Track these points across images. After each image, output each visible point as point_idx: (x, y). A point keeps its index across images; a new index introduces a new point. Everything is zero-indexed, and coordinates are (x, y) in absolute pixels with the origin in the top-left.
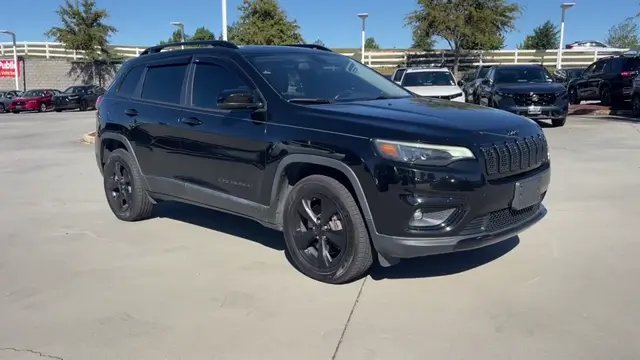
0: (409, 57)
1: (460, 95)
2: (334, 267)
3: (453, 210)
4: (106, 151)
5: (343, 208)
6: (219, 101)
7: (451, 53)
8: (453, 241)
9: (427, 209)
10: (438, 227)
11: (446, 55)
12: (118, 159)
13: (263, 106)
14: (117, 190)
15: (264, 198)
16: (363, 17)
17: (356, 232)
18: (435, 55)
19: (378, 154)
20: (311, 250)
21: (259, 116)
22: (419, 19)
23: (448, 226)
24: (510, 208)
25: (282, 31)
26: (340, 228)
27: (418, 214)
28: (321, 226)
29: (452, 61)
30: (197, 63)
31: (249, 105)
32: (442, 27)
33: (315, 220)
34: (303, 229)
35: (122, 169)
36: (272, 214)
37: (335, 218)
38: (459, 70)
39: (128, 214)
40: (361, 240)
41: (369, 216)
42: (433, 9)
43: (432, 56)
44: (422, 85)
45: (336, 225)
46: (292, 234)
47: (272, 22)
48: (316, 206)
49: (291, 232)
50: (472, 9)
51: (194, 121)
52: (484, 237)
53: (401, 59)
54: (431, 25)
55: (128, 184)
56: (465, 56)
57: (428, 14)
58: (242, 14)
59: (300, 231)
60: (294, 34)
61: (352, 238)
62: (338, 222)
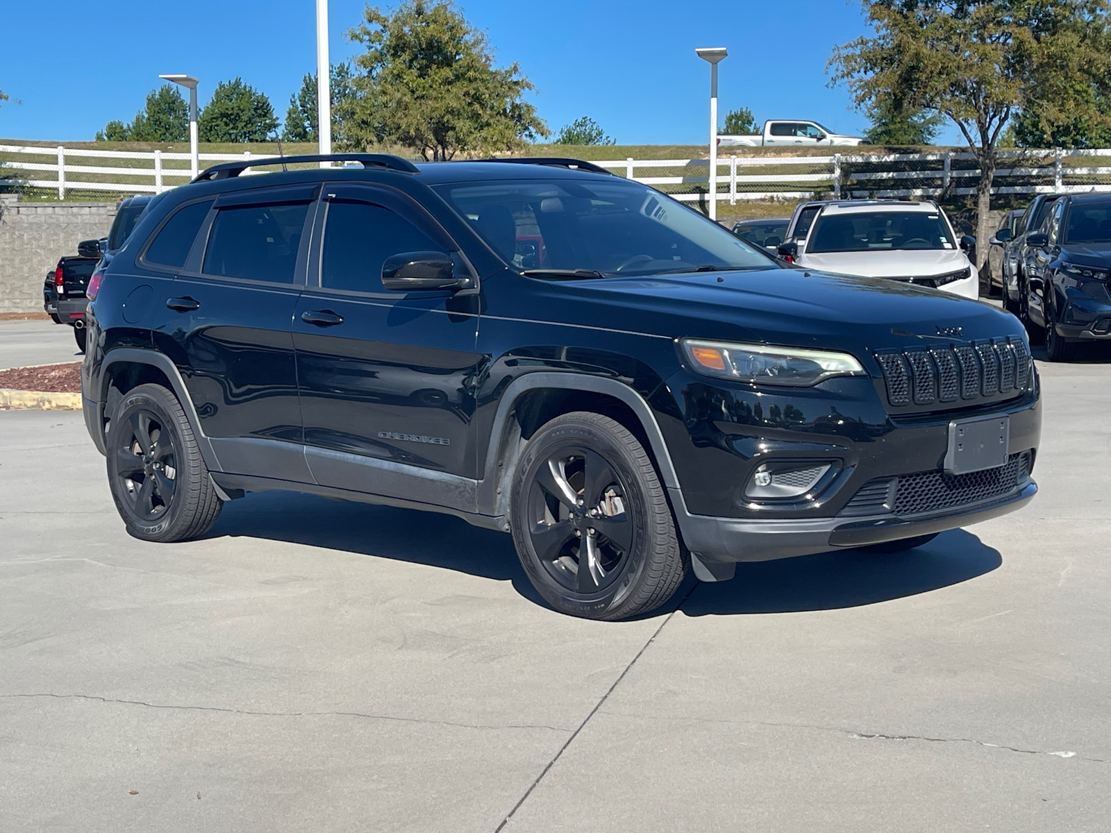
0: (848, 169)
1: (965, 274)
2: (609, 586)
3: (825, 468)
4: (114, 390)
5: (626, 470)
6: (386, 275)
7: (970, 157)
8: (826, 525)
9: (780, 465)
10: (799, 500)
11: (956, 165)
12: (146, 406)
13: (471, 285)
14: (138, 477)
15: (473, 465)
16: (713, 58)
17: (649, 513)
18: (923, 165)
19: (688, 366)
20: (565, 562)
21: (465, 304)
22: (871, 63)
23: (816, 498)
24: (940, 470)
25: (477, 98)
26: (621, 510)
27: (761, 476)
28: (584, 510)
29: (973, 181)
30: (332, 200)
31: (443, 282)
32: (940, 84)
33: (574, 501)
34: (550, 521)
35: (154, 426)
36: (488, 495)
37: (611, 493)
38: (992, 207)
39: (165, 525)
40: (659, 529)
41: (674, 482)
42: (914, 34)
43: (914, 166)
44: (864, 248)
45: (613, 505)
46: (528, 529)
47: (447, 72)
48: (574, 471)
49: (525, 528)
50: (1026, 34)
51: (326, 318)
52: (889, 522)
53: (825, 176)
54: (908, 79)
55: (165, 460)
56: (1013, 166)
57: (900, 49)
58: (364, 51)
59: (544, 526)
60: (515, 107)
61: (643, 526)
62: (618, 500)
